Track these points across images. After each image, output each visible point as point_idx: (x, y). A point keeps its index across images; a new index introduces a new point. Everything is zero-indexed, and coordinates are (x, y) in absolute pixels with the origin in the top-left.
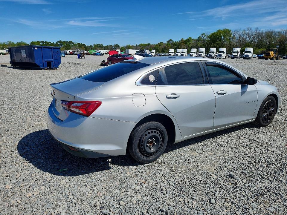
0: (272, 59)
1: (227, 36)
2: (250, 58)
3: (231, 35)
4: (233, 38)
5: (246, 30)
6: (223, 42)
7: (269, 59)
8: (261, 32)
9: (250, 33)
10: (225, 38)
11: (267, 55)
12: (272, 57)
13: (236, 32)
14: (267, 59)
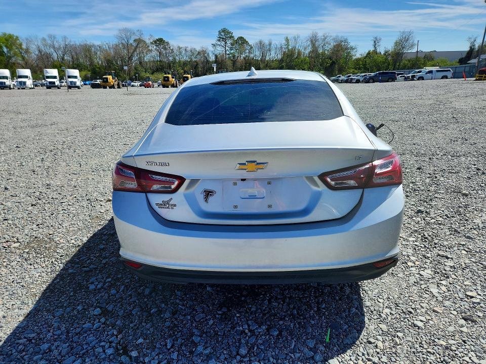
0: (112, 87)
1: (14, 47)
2: (78, 87)
3: (21, 45)
4: (27, 51)
5: (47, 38)
6: (10, 58)
7: (108, 87)
8: (73, 45)
9: (56, 45)
10: (10, 50)
11: (104, 82)
12: (112, 84)
13: (29, 41)
14: (105, 88)
